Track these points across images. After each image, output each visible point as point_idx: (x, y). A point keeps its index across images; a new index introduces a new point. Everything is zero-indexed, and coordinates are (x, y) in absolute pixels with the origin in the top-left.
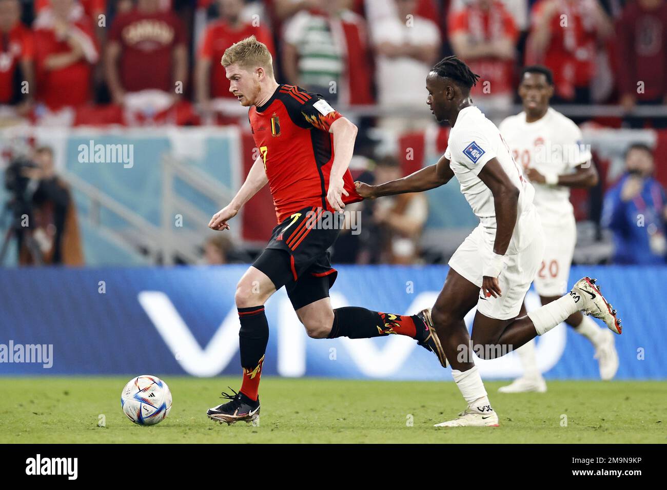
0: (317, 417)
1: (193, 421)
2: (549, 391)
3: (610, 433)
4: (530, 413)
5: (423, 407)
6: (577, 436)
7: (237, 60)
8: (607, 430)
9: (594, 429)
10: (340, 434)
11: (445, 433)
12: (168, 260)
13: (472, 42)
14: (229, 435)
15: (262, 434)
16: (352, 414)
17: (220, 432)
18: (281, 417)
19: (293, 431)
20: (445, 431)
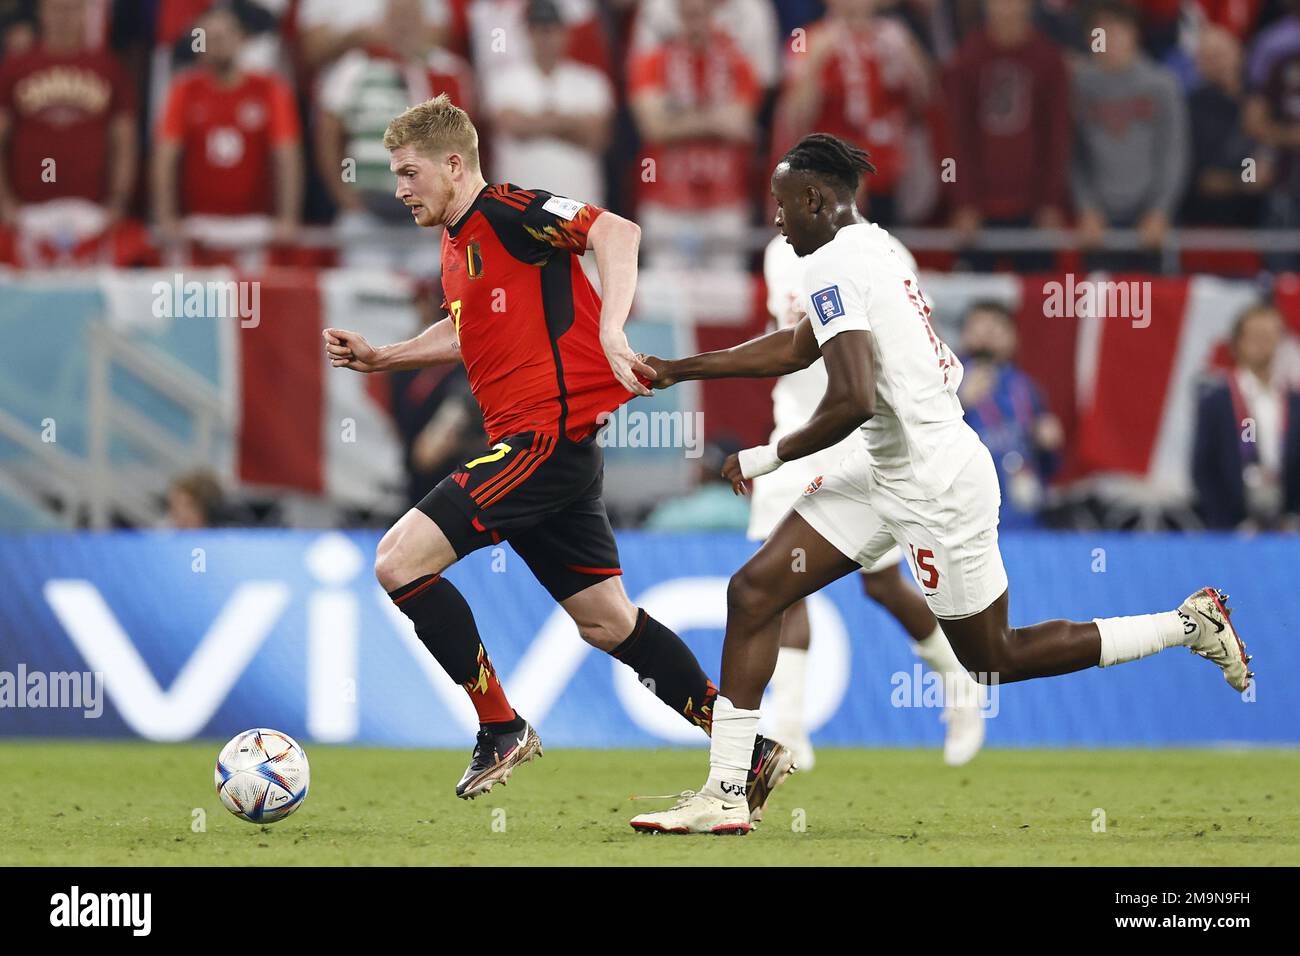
0: (380, 818)
1: (147, 824)
2: (817, 768)
3: (934, 848)
4: (782, 809)
5: (580, 797)
6: (871, 854)
7: (412, 139)
8: (926, 841)
9: (902, 840)
10: (423, 849)
11: (622, 847)
12: (99, 519)
13: (674, 110)
14: (215, 851)
15: (277, 849)
16: (446, 812)
17: (198, 846)
18: (312, 817)
19: (335, 843)
20: (622, 844)
